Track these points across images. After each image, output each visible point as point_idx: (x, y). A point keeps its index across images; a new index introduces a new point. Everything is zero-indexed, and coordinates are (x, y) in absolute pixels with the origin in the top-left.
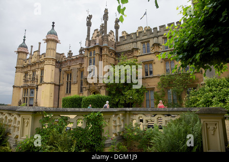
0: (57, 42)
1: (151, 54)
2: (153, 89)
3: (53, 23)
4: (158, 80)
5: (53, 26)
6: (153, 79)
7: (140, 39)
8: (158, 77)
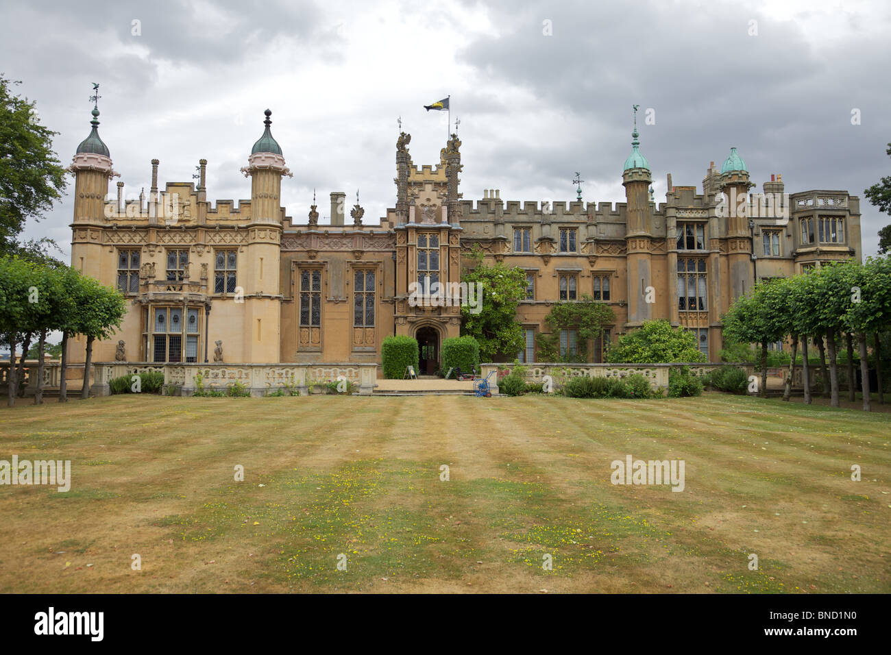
0: (279, 173)
1: (533, 256)
2: (533, 327)
3: (268, 113)
4: (544, 312)
5: (268, 123)
6: (535, 308)
7: (511, 219)
8: (546, 304)
